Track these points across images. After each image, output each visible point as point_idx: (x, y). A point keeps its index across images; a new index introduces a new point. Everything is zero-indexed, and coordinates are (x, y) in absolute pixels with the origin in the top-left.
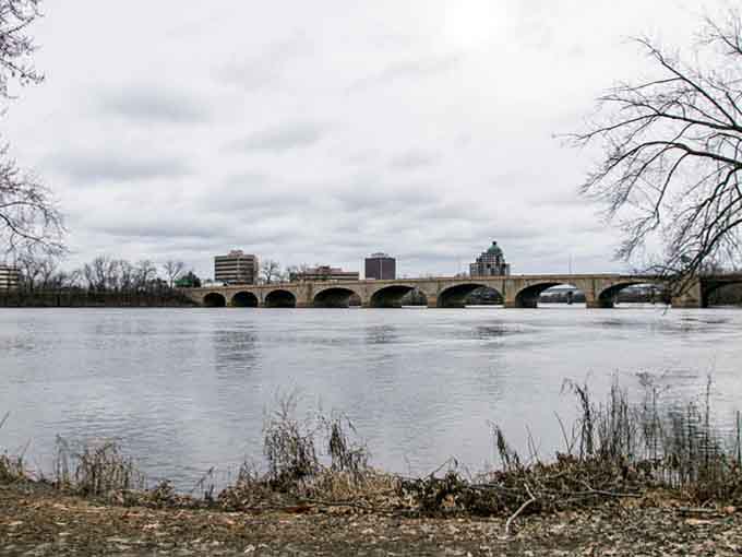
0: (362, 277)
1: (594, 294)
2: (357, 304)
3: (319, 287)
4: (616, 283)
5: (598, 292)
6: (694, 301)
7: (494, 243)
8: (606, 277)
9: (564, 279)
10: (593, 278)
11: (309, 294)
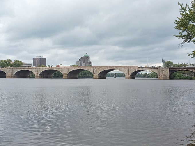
0: (33, 66)
1: (128, 74)
2: (33, 76)
3: (17, 70)
4: (137, 70)
5: (130, 74)
6: (167, 77)
7: (86, 53)
8: (134, 68)
9: (117, 68)
10: (128, 68)
11: (13, 72)
